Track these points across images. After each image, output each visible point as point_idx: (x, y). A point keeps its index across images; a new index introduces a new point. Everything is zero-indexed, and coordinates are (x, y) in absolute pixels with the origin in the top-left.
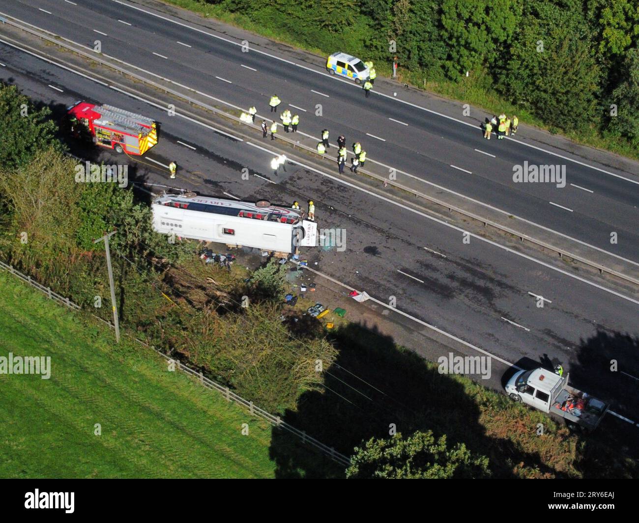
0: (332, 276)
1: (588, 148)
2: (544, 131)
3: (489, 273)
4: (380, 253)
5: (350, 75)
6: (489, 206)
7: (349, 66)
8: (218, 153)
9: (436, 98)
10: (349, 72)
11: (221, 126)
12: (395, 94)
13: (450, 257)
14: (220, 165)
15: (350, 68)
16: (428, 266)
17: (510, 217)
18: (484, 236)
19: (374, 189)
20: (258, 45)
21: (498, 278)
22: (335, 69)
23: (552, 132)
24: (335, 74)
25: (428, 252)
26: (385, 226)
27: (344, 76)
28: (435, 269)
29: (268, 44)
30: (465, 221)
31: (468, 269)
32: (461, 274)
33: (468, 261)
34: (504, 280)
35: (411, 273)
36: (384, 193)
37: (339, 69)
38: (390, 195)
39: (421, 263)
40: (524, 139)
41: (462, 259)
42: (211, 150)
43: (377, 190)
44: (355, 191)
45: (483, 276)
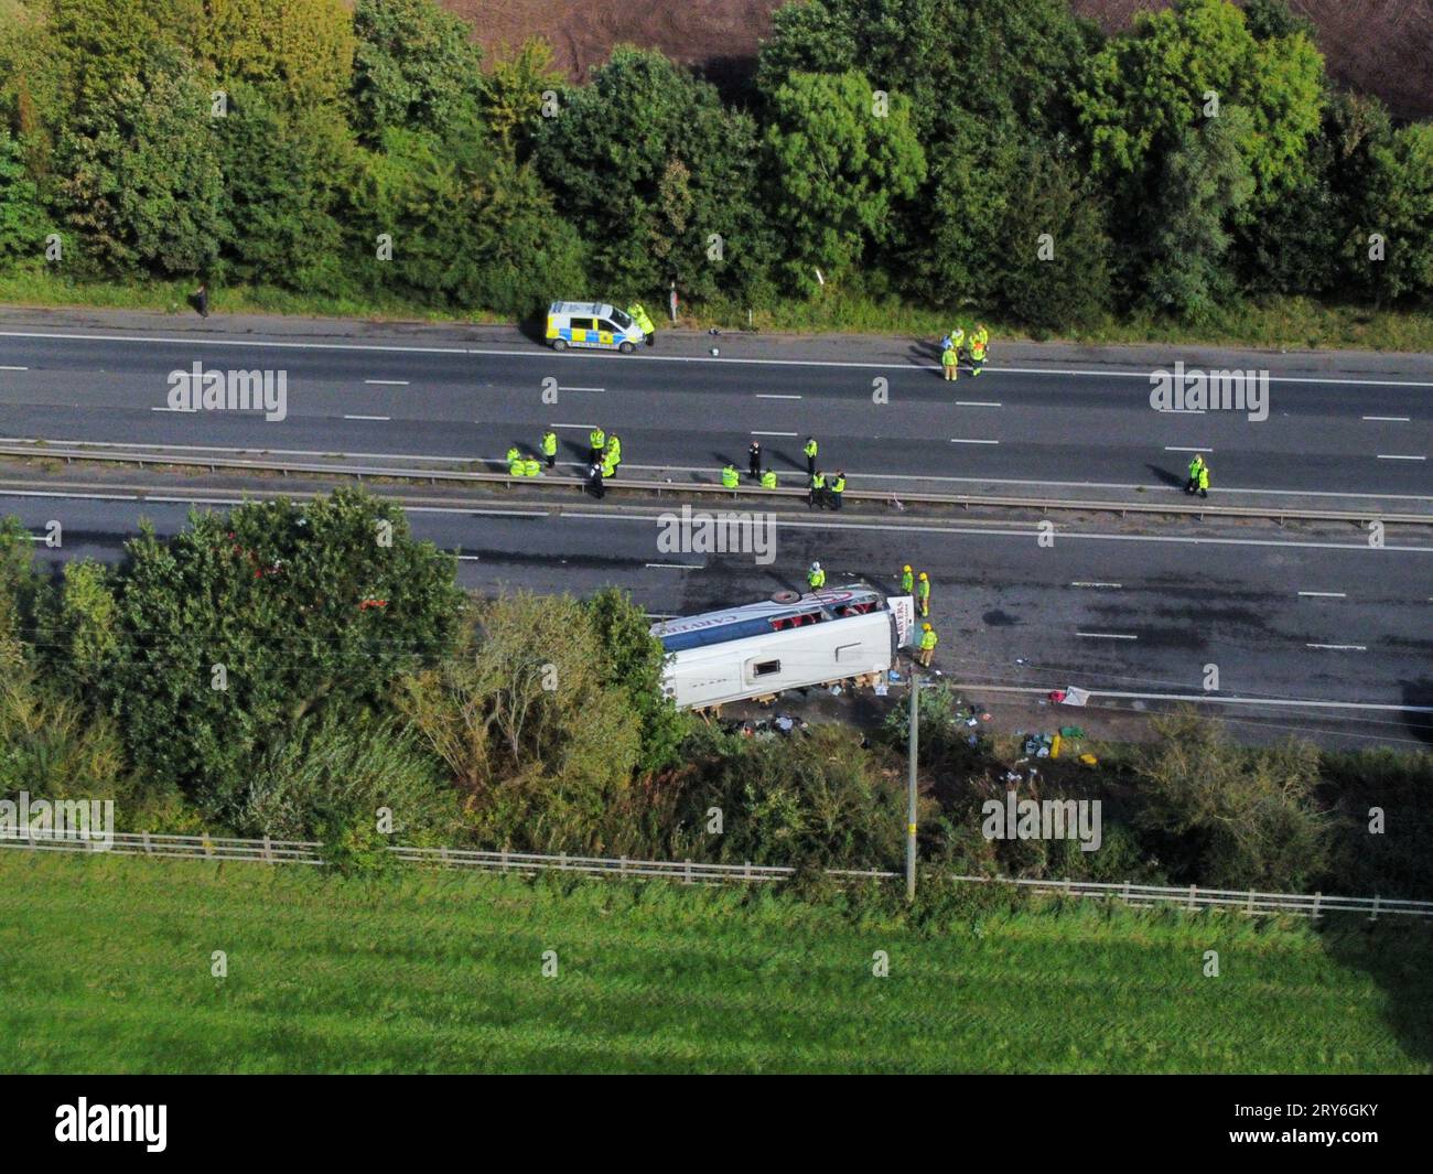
0: (988, 682)
1: (1115, 348)
2: (1021, 340)
3: (1214, 586)
4: (1017, 618)
5: (606, 338)
6: (1087, 484)
7: (601, 322)
8: (531, 551)
9: (786, 338)
10: (605, 333)
11: (475, 502)
12: (716, 352)
13: (1130, 584)
14: (561, 571)
15: (604, 325)
16: (1113, 610)
17: (1140, 490)
18: (1137, 533)
19: (881, 518)
20: (347, 336)
21: (1233, 589)
22: (569, 337)
23: (1036, 337)
24: (567, 347)
25: (1086, 588)
26: (968, 572)
27: (593, 345)
28: (1130, 611)
29: (366, 330)
30: (1082, 519)
31: (1176, 593)
32: (1172, 603)
33: (1161, 579)
34: (1244, 588)
35: (1104, 630)
36: (905, 519)
37: (579, 335)
38: (921, 520)
39: (1096, 609)
40: (1007, 363)
41: (1149, 580)
42: (511, 550)
43: (888, 519)
44: (854, 534)
45: (1211, 595)
